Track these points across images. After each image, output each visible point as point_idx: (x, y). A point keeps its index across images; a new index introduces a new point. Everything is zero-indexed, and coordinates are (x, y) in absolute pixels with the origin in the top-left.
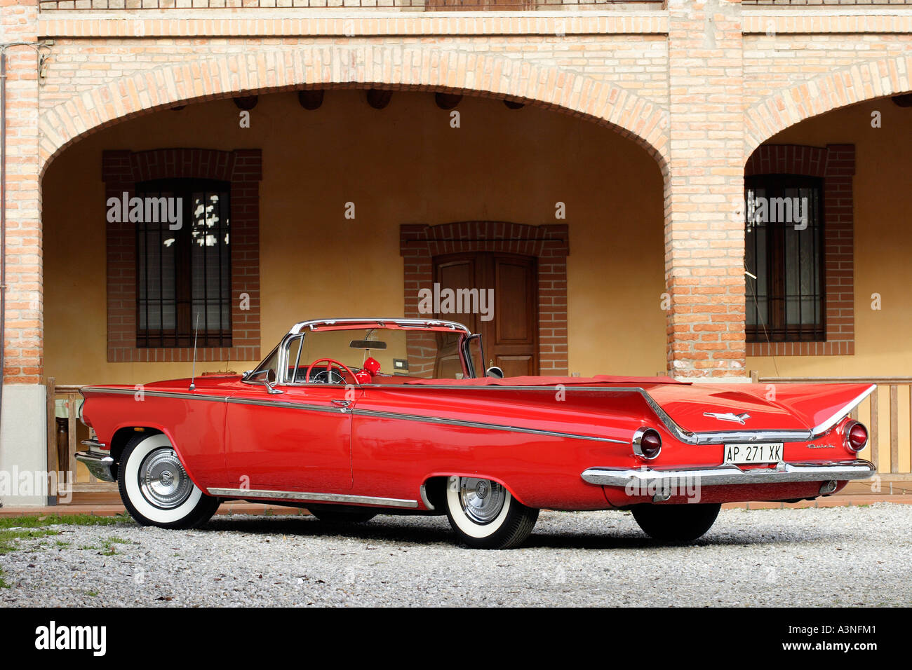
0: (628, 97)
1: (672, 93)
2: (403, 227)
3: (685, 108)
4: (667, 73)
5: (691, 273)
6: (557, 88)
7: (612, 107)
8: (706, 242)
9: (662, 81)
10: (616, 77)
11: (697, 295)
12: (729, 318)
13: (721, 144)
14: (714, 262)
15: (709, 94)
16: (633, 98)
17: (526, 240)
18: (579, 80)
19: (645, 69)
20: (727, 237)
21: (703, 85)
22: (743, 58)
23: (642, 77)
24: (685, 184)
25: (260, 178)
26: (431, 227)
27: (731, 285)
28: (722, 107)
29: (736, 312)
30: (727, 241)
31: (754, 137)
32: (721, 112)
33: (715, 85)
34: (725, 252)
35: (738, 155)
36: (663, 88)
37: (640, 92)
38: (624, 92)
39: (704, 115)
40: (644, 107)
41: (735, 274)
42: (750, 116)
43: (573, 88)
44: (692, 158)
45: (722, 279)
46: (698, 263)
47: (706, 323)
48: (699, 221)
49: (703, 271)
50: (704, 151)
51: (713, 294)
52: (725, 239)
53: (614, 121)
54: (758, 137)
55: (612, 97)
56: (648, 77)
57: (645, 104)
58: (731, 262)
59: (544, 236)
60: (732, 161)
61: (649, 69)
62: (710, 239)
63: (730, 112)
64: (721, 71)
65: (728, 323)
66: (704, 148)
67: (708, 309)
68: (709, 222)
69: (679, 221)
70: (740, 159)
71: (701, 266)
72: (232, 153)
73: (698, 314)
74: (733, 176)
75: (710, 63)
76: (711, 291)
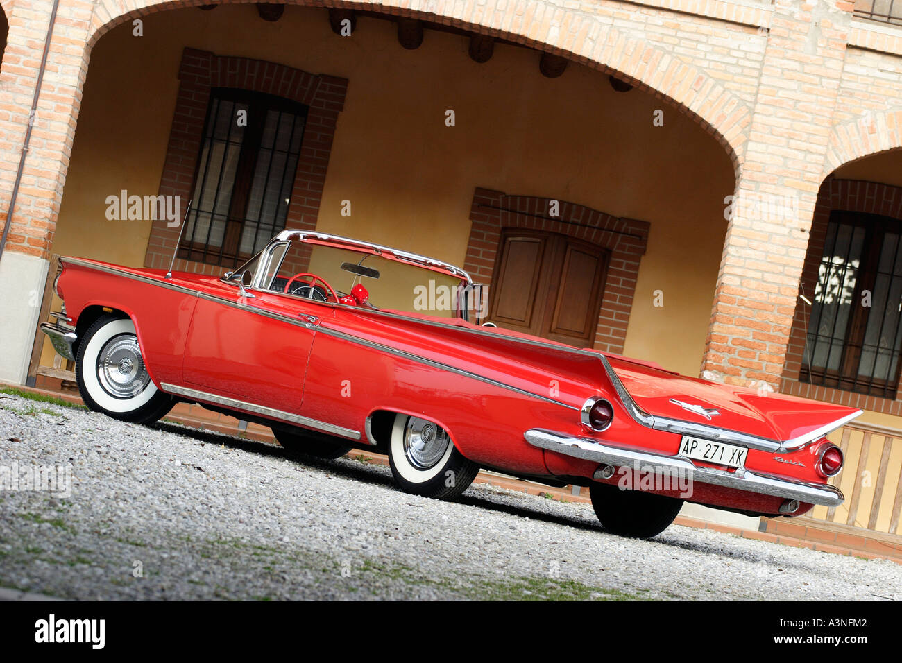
0: (714, 87)
1: (760, 92)
2: (479, 190)
3: (771, 110)
4: (760, 70)
5: (741, 283)
6: (641, 63)
7: (695, 93)
8: (764, 254)
9: (753, 77)
10: (705, 64)
11: (743, 307)
12: (771, 338)
13: (801, 155)
14: (768, 277)
15: (799, 101)
16: (719, 89)
17: (603, 229)
18: (667, 58)
19: (738, 61)
20: (787, 254)
21: (795, 90)
22: (843, 71)
23: (732, 69)
24: (753, 189)
25: (341, 108)
26: (507, 196)
27: (781, 305)
28: (809, 117)
29: (780, 334)
30: (785, 258)
31: (837, 155)
32: (807, 122)
33: (809, 92)
34: (781, 268)
35: (816, 171)
36: (752, 85)
37: (727, 85)
38: (711, 81)
39: (789, 122)
40: (727, 102)
41: (787, 293)
42: (837, 134)
43: (658, 66)
44: (766, 164)
45: (773, 296)
46: (751, 274)
47: (747, 338)
48: (761, 231)
49: (754, 284)
50: (782, 159)
51: (760, 309)
52: (785, 255)
53: (694, 109)
54: (841, 156)
55: (697, 83)
56: (739, 70)
57: (730, 99)
58: (786, 280)
59: (623, 230)
60: (808, 175)
61: (742, 62)
62: (768, 252)
63: (816, 124)
64: (817, 80)
65: (769, 344)
66: (782, 156)
67: (751, 324)
68: (771, 234)
69: (738, 226)
70: (817, 175)
71: (753, 279)
72: (317, 77)
73: (740, 328)
74: (806, 191)
75: (807, 69)
76: (758, 306)
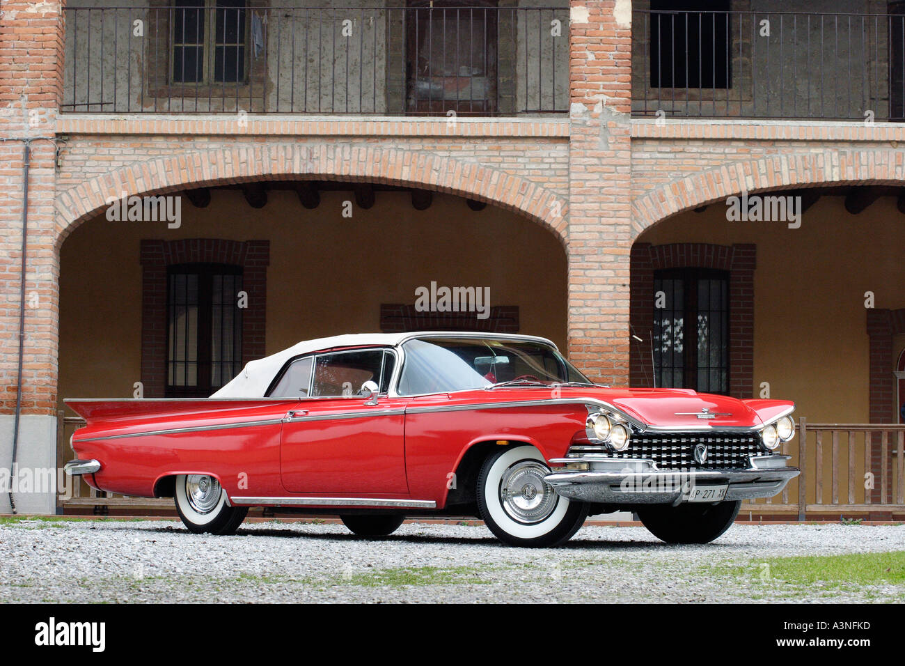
0: (536, 188)
1: (572, 186)
2: (384, 306)
3: (583, 198)
4: (568, 169)
5: (585, 335)
6: (477, 181)
7: (523, 196)
8: (598, 309)
9: (563, 176)
10: (526, 173)
11: (589, 353)
12: (615, 373)
13: (612, 229)
14: (604, 326)
15: (603, 187)
16: (540, 189)
18: (496, 174)
19: (550, 166)
20: (615, 306)
21: (598, 179)
22: (632, 158)
23: (547, 173)
24: (580, 261)
25: (268, 263)
26: (406, 307)
27: (618, 345)
28: (612, 198)
29: (621, 368)
30: (615, 308)
31: (639, 223)
32: (612, 202)
33: (608, 179)
34: (613, 318)
35: (626, 238)
36: (564, 182)
37: (546, 185)
38: (533, 185)
39: (597, 204)
40: (548, 197)
41: (621, 336)
42: (636, 207)
43: (490, 181)
44: (587, 240)
45: (610, 340)
46: (590, 326)
47: (597, 376)
48: (592, 292)
49: (594, 333)
50: (597, 234)
51: (602, 352)
52: (613, 307)
53: (524, 208)
54: (643, 223)
55: (523, 189)
56: (553, 172)
57: (550, 195)
58: (618, 325)
59: (498, 316)
60: (620, 242)
61: (553, 166)
62: (601, 307)
63: (619, 203)
64: (613, 169)
65: (614, 377)
66: (598, 232)
67: (598, 365)
68: (600, 292)
69: (574, 292)
70: (627, 241)
71: (593, 329)
72: (245, 244)
73: (590, 369)
74: (621, 255)
75: (604, 162)
76: (601, 350)
